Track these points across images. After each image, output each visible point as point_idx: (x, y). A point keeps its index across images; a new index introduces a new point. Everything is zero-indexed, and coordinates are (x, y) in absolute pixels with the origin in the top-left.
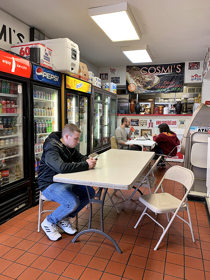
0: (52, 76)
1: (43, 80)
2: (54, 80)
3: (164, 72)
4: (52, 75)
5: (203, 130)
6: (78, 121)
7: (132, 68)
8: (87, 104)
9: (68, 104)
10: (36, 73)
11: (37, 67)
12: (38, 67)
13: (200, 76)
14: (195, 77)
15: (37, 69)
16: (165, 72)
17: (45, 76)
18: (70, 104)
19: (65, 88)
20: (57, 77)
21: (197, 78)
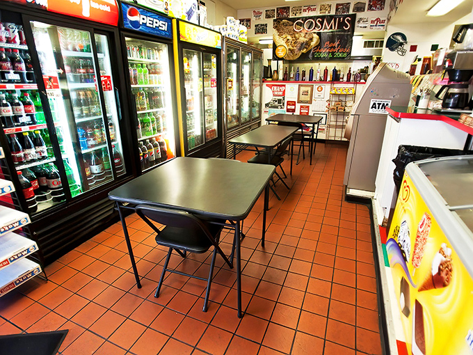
0: (156, 23)
1: (141, 28)
2: (160, 28)
3: (326, 28)
4: (155, 20)
5: (379, 104)
6: (202, 90)
7: (281, 23)
8: (215, 64)
9: (185, 64)
10: (128, 16)
11: (128, 7)
12: (131, 7)
13: (383, 21)
14: (376, 22)
15: (128, 10)
16: (328, 28)
17: (145, 22)
18: (188, 65)
19: (179, 41)
20: (164, 23)
21: (378, 24)
